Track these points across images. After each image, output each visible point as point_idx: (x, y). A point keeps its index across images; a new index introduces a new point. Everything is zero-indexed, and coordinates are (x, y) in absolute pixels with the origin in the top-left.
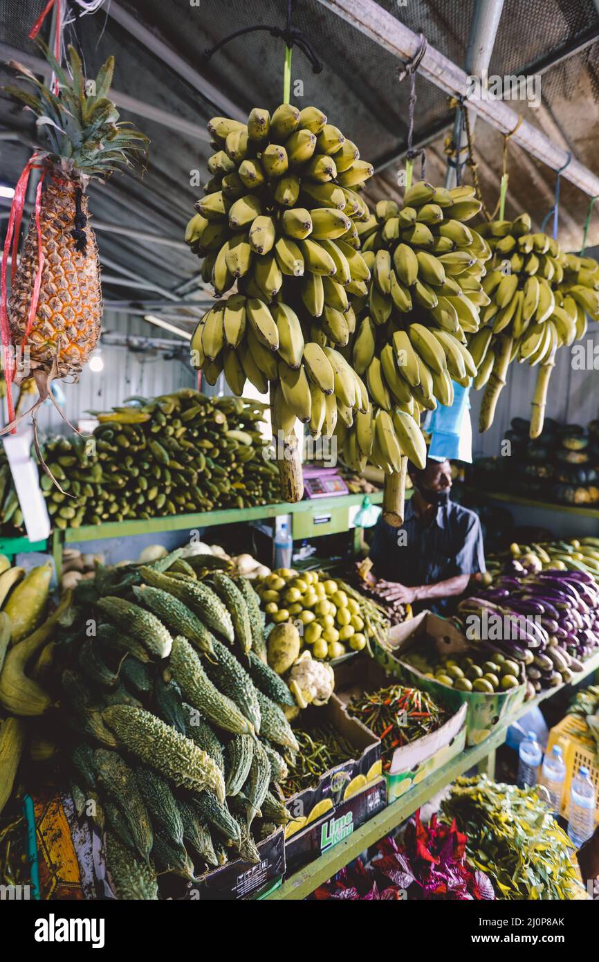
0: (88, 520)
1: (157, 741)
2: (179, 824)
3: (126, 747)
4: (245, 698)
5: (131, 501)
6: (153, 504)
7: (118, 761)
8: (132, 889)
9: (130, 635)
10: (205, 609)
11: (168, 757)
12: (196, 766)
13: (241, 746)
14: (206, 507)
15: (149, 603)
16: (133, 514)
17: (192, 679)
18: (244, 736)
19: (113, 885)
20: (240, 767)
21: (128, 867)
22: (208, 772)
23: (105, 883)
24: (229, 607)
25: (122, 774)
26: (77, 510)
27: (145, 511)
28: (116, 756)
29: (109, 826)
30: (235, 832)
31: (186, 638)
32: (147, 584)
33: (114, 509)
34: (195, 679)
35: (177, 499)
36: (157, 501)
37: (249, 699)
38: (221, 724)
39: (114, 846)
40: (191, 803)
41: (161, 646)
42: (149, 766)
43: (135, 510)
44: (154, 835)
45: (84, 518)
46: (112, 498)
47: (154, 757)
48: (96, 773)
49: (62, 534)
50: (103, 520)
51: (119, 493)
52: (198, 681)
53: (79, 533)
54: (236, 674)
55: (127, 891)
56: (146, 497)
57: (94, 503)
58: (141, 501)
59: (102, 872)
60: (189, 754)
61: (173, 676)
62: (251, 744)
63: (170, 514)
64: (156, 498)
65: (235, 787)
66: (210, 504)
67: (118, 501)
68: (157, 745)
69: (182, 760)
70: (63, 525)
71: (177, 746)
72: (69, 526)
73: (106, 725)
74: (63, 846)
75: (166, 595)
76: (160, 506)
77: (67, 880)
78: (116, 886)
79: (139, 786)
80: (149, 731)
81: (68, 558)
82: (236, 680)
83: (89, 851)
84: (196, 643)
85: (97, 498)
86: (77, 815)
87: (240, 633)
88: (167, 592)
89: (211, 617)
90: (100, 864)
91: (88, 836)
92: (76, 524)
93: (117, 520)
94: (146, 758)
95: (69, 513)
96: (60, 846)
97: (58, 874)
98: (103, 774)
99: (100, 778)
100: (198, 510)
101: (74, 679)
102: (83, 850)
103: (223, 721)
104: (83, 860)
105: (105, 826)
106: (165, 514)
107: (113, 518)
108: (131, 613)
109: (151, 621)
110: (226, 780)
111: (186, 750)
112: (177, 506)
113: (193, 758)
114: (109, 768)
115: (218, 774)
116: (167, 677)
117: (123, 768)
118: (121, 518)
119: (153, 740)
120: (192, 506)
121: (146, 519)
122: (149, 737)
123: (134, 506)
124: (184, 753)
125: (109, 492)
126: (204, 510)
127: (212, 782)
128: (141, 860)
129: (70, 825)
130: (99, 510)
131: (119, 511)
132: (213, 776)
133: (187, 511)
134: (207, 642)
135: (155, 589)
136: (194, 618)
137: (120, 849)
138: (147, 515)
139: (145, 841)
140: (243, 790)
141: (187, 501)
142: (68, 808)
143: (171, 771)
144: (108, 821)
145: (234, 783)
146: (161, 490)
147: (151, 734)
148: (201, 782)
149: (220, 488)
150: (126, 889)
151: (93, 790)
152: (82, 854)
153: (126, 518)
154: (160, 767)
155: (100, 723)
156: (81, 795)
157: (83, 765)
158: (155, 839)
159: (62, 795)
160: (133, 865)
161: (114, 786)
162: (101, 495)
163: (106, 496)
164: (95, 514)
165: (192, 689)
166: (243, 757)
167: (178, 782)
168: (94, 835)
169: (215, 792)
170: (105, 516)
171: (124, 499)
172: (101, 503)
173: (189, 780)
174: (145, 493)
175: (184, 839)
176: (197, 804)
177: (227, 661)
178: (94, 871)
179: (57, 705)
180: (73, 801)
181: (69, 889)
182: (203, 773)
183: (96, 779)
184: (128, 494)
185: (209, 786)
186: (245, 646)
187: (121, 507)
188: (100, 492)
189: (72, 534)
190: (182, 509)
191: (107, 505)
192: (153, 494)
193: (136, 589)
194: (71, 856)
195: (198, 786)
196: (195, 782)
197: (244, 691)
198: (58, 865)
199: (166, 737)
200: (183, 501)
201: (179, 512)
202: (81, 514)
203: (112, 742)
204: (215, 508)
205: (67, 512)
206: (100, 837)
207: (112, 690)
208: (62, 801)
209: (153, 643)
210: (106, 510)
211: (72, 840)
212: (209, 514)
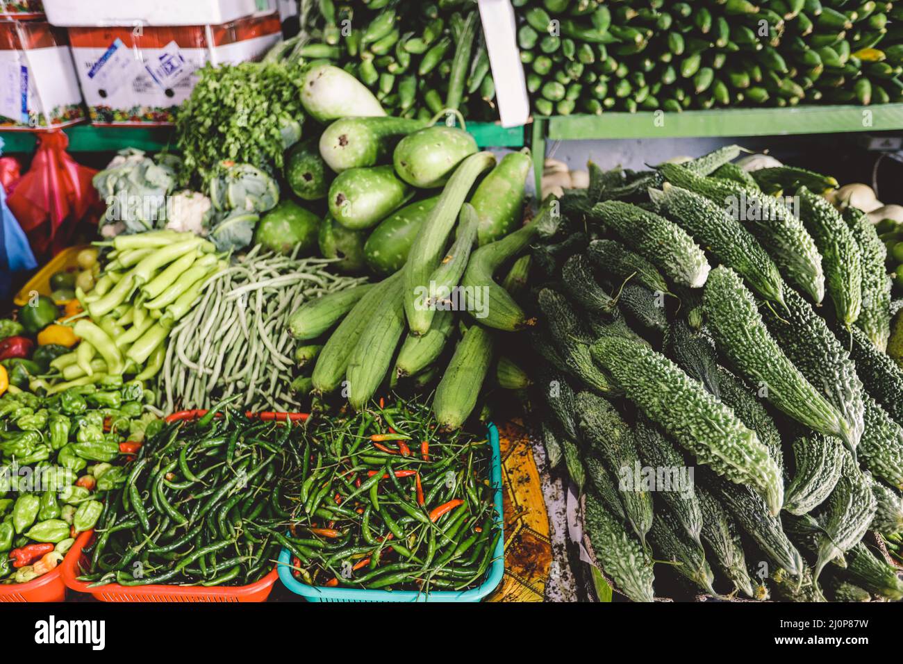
0: (582, 108)
1: (672, 392)
2: (696, 513)
3: (623, 391)
4: (838, 387)
5: (653, 78)
6: (688, 84)
7: (610, 409)
8: (619, 563)
9: (638, 252)
10: (777, 232)
11: (690, 418)
12: (735, 444)
13: (820, 451)
14: (788, 96)
15: (675, 211)
16: (654, 102)
17: (741, 327)
18: (828, 439)
19: (591, 551)
20: (815, 479)
21: (614, 537)
22: (757, 461)
23: (581, 546)
24: (822, 245)
25: (614, 425)
26: (567, 87)
27: (674, 97)
28: (605, 404)
29: (590, 486)
30: (793, 562)
31: (735, 270)
32: (674, 184)
33: (624, 90)
34: (747, 327)
35: (735, 77)
36: (696, 79)
37: (844, 390)
38: (787, 405)
39: (597, 509)
40: (718, 496)
41: (692, 270)
42: (655, 425)
43: (657, 96)
44: (655, 515)
45: (577, 101)
46: (622, 71)
47: (666, 412)
48: (577, 418)
49: (546, 124)
50: (606, 109)
51: (634, 63)
52: (753, 331)
53: (569, 126)
54: (825, 346)
55: (610, 563)
56: (678, 72)
57: (593, 77)
58: (670, 77)
59: (577, 534)
60: (726, 424)
61: (705, 319)
62: (840, 454)
63: (719, 105)
64: (697, 73)
65: (802, 504)
66: (799, 91)
67: (631, 78)
68: (672, 398)
69: (712, 429)
70: (546, 109)
71: (706, 407)
72: (555, 112)
73: (595, 361)
74: (531, 492)
75: (707, 203)
76: (702, 87)
77: (534, 529)
78: (596, 553)
79: (638, 446)
80: (661, 377)
81: (550, 170)
82: (822, 356)
83: (561, 511)
84: (754, 282)
85: (597, 67)
86: (549, 466)
87: (839, 291)
88: (708, 198)
89: (786, 246)
90: (576, 525)
91: (561, 494)
92: (566, 108)
93: (627, 110)
94: (652, 412)
95: (556, 91)
96: (527, 491)
97: (524, 517)
98: (588, 419)
99: (583, 424)
100: (771, 104)
101: (554, 298)
102: (555, 507)
103: (791, 401)
104: (555, 519)
105: (585, 487)
106: (708, 104)
107: (621, 106)
108: (645, 221)
109: (676, 233)
110: (787, 485)
111: (721, 417)
112: (733, 91)
113: (731, 432)
114: (595, 414)
115: (772, 472)
116: (695, 319)
117: (616, 420)
118: (633, 106)
119: (668, 389)
120: (763, 94)
121: (675, 110)
122: (662, 384)
123: (656, 89)
124: (718, 421)
125: (619, 60)
126: (783, 102)
127: (761, 476)
128: (633, 536)
129: (541, 475)
130: (601, 90)
131: (632, 96)
132: (765, 469)
133: (751, 103)
134: (773, 284)
135: (687, 192)
136: (754, 244)
137: (603, 514)
138: (676, 104)
139: (641, 515)
140: (814, 513)
141: (754, 83)
142: (539, 456)
143: (693, 438)
144: (589, 479)
145: (800, 497)
146: (706, 62)
147: (665, 381)
148: (742, 470)
149: (825, 57)
150: (609, 560)
151: (572, 441)
152: (552, 513)
153: (642, 107)
154: (674, 428)
155: (588, 358)
156: (555, 444)
157: (560, 406)
158: (655, 521)
159: (532, 440)
160: (621, 537)
161: (601, 437)
162: (605, 62)
163: (613, 65)
164: (595, 96)
165: (739, 341)
166: (822, 467)
167: (702, 457)
168: (569, 493)
169: (765, 494)
170: (609, 102)
171: (641, 75)
172: (604, 78)
173: (721, 461)
174: (678, 62)
175: (701, 536)
176: (729, 501)
177: (809, 322)
178: (567, 533)
179: (531, 322)
180: (545, 449)
181: (536, 538)
182: (747, 458)
183: (577, 427)
184: (648, 65)
185: (754, 481)
186: (845, 314)
187: (636, 88)
188: (604, 57)
189: (559, 125)
190: (740, 97)
191: (614, 81)
192: (691, 66)
193: (655, 194)
194: (539, 506)
195: (735, 475)
196: (730, 467)
197: (837, 375)
198: (524, 509)
199: (688, 390)
200: (745, 80)
201: (734, 104)
202: (573, 95)
203: (602, 383)
204: (807, 101)
205: (554, 88)
206: (577, 495)
207: (608, 319)
208: (532, 446)
209: (678, 264)
210: (611, 93)
211: (542, 491)
212: (793, 111)
